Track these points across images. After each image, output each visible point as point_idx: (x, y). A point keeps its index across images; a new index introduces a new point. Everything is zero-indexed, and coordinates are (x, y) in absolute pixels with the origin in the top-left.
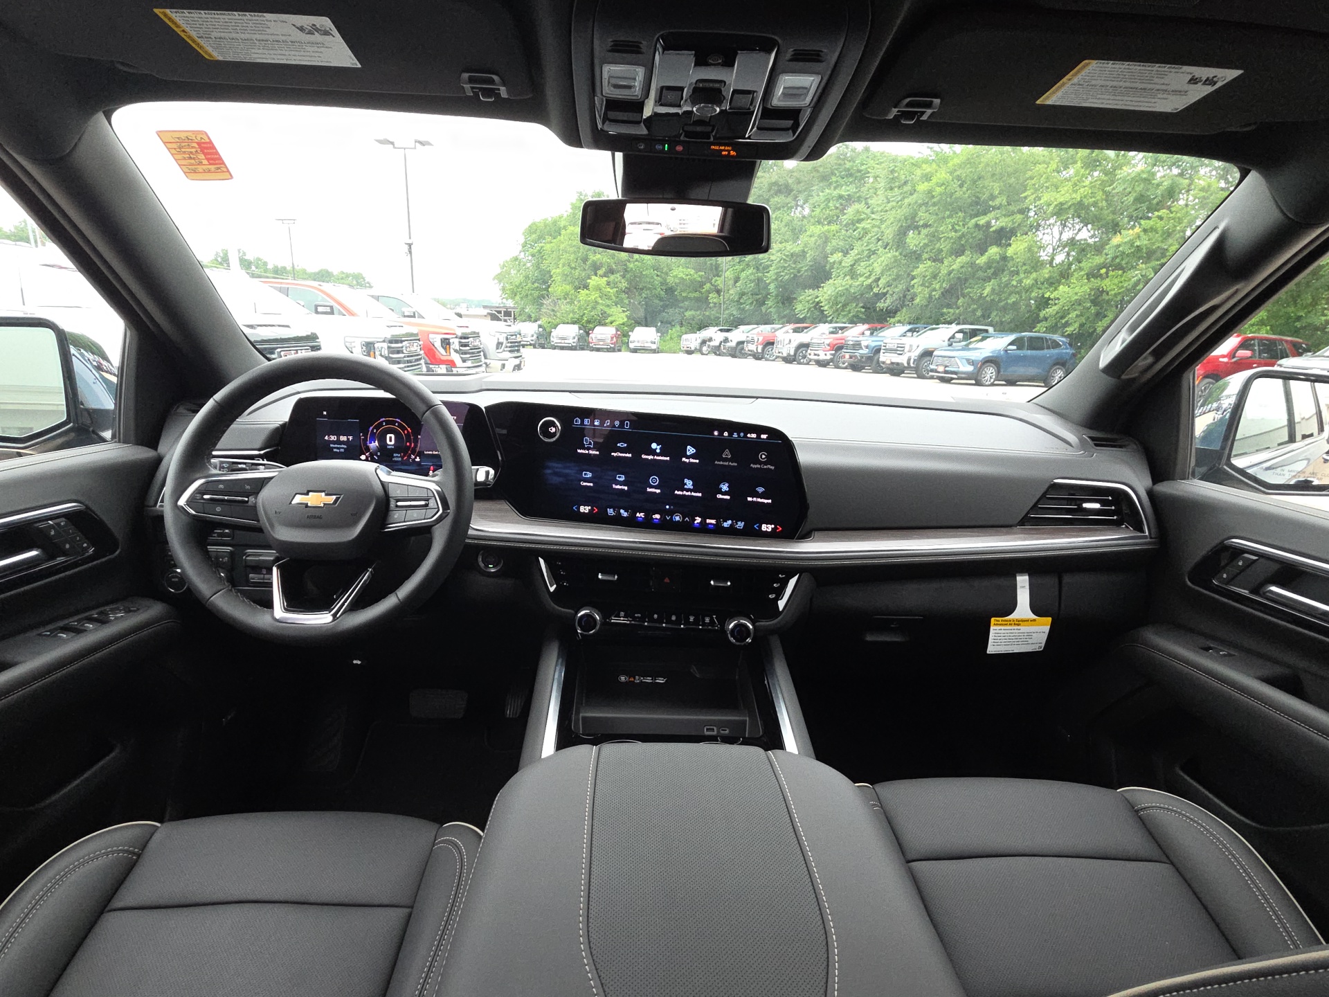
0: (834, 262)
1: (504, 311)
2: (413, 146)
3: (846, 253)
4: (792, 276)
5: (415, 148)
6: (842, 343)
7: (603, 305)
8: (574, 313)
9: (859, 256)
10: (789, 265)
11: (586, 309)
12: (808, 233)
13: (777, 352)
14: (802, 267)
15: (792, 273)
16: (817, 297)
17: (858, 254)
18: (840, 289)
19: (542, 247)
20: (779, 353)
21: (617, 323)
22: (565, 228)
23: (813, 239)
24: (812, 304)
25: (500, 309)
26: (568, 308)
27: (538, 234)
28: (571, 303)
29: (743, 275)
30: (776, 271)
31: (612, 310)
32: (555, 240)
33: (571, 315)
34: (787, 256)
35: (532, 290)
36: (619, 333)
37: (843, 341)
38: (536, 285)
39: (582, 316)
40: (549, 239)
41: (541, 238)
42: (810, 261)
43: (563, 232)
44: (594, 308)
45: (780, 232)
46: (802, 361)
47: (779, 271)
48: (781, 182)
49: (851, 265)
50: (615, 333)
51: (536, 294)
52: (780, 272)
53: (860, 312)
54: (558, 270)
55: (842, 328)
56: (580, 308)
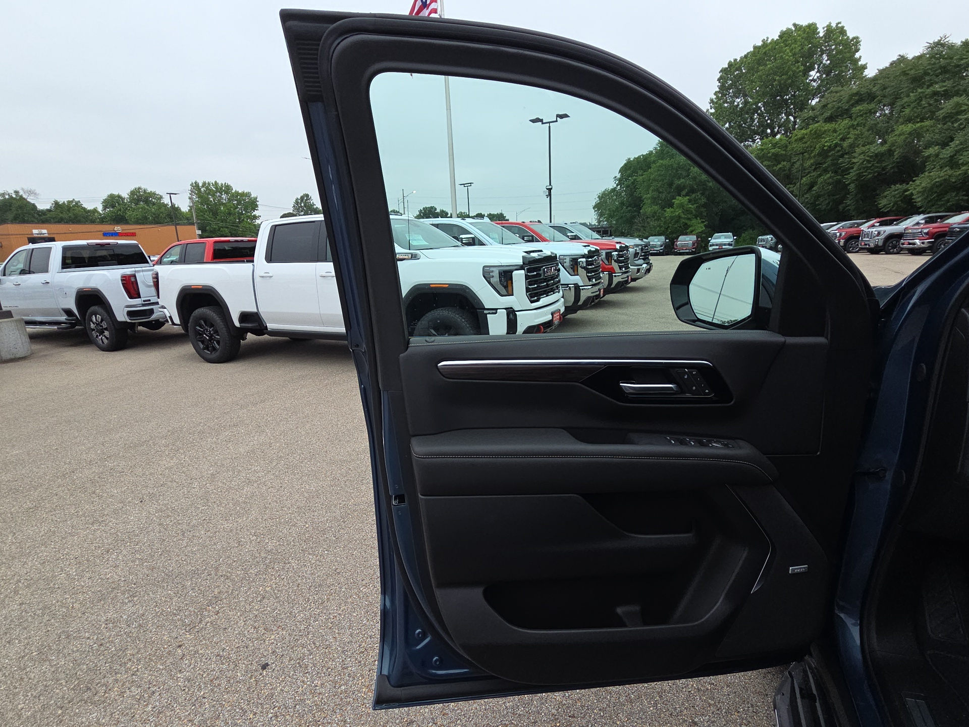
0: (929, 157)
1: (603, 231)
2: (555, 120)
3: (944, 145)
4: (876, 174)
5: (557, 121)
6: (946, 231)
7: (685, 218)
8: (661, 227)
9: (962, 146)
10: (873, 165)
11: (670, 223)
12: (897, 133)
13: (863, 244)
14: (888, 165)
15: (876, 172)
16: (907, 190)
17: (961, 144)
18: (937, 180)
19: (635, 179)
20: (866, 245)
21: (697, 231)
22: (654, 162)
23: (903, 137)
24: (899, 198)
25: (600, 230)
26: (656, 223)
27: (632, 169)
28: (659, 219)
29: (820, 180)
30: (857, 172)
31: (693, 221)
32: (645, 173)
33: (658, 229)
34: (871, 157)
35: (626, 213)
36: (699, 239)
37: (947, 229)
38: (629, 208)
39: (667, 229)
40: (640, 172)
41: (635, 171)
42: (897, 159)
43: (653, 166)
44: (677, 222)
45: (863, 136)
46: (891, 251)
47: (861, 171)
48: (864, 90)
49: (950, 157)
50: (696, 239)
51: (628, 215)
52: (862, 173)
53: (962, 200)
54: (648, 195)
55: (942, 217)
56: (665, 223)
